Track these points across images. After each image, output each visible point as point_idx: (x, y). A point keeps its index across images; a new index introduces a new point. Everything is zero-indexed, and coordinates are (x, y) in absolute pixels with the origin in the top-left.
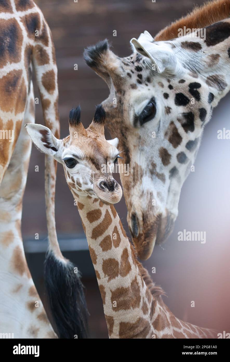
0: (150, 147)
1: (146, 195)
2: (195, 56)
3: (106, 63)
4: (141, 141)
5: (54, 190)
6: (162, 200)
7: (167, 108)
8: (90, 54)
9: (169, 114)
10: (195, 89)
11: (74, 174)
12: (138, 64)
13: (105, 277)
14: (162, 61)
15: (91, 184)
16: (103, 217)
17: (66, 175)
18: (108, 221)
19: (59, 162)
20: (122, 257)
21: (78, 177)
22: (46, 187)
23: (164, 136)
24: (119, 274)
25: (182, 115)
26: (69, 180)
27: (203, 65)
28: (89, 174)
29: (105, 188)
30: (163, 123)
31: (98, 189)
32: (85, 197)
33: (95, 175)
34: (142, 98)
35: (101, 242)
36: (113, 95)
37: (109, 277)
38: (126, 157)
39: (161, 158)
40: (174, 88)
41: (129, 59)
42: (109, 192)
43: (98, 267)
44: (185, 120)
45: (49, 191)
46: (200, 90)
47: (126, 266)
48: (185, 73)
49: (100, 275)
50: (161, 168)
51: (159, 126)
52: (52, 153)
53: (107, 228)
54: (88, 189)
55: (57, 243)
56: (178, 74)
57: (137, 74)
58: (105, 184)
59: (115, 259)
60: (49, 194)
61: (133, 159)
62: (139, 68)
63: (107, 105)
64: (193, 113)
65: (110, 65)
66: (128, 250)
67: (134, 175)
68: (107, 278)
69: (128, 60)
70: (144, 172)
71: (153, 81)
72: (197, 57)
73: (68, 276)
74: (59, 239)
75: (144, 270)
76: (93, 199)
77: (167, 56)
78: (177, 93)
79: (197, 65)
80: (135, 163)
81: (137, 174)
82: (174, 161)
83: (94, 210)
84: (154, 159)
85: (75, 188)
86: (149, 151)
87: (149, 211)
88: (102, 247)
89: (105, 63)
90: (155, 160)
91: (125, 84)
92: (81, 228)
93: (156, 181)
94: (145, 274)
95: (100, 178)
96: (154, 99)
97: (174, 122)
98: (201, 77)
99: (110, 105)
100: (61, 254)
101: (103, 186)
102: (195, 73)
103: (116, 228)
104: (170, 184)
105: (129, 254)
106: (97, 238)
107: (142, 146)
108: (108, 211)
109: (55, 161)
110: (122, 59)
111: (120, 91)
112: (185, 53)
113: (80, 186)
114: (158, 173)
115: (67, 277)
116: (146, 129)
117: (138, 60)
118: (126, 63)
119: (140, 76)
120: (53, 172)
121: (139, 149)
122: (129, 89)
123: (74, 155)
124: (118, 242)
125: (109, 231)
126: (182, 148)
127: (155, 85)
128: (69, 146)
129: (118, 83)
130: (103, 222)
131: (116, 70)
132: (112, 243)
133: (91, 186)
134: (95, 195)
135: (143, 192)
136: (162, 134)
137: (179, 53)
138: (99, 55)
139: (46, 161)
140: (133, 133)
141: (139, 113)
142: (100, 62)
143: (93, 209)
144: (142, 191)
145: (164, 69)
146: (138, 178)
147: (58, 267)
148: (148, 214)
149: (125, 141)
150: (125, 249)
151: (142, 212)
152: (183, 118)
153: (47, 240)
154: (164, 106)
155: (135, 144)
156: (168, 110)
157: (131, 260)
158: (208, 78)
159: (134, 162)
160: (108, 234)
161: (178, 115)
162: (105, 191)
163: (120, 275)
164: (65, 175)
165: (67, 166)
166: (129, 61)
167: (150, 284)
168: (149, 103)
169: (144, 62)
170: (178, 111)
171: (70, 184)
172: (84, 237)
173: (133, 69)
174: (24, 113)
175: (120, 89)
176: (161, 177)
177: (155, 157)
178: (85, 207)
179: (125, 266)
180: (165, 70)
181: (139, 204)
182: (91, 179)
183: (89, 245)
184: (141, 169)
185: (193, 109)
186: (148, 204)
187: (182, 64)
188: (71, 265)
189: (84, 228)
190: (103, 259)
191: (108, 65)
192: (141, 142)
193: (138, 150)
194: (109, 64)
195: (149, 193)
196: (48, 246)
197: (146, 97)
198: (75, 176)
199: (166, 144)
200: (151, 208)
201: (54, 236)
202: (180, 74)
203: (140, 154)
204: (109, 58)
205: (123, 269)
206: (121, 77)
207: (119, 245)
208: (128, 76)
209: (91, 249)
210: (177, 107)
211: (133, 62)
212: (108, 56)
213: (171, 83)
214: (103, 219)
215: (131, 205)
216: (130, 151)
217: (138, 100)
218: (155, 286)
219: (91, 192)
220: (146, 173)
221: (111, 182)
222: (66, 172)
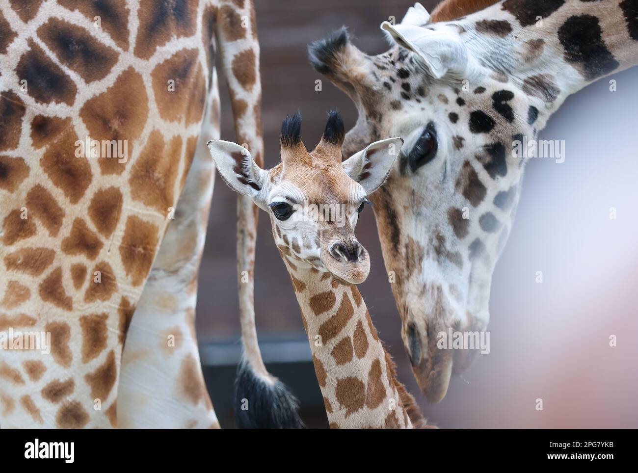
0: (432, 209)
1: (430, 291)
2: (500, 45)
3: (347, 67)
4: (415, 199)
5: (252, 257)
6: (459, 298)
7: (457, 139)
8: (318, 53)
9: (461, 149)
10: (503, 103)
11: (287, 231)
12: (402, 64)
13: (340, 409)
14: (440, 59)
15: (317, 249)
16: (337, 305)
17: (274, 231)
18: (346, 312)
19: (262, 209)
20: (370, 374)
21: (295, 236)
22: (239, 252)
23: (454, 187)
24: (365, 405)
25: (484, 149)
26: (279, 241)
27: (516, 60)
28: (313, 231)
29: (341, 256)
30: (452, 165)
31: (329, 257)
32: (306, 269)
33: (325, 232)
34: (412, 125)
35: (335, 348)
36: (363, 121)
37: (347, 409)
38: (393, 228)
39: (452, 225)
40: (466, 103)
41: (386, 57)
42: (347, 263)
43: (328, 392)
44: (490, 158)
45: (244, 259)
46: (512, 103)
47: (378, 390)
48: (484, 75)
49: (332, 406)
50: (454, 244)
51: (444, 170)
52: (252, 193)
53: (344, 323)
54: (311, 257)
55: (258, 349)
56: (472, 77)
57: (401, 83)
58: (341, 248)
59: (358, 377)
60: (244, 263)
61: (403, 231)
62: (403, 73)
63: (353, 140)
64: (502, 144)
65: (352, 72)
66: (381, 362)
67: (407, 258)
68: (344, 411)
69: (384, 59)
70: (425, 252)
71: (428, 93)
72: (504, 45)
73: (275, 406)
74: (260, 343)
75: (408, 397)
76: (321, 274)
77: (449, 49)
78: (473, 111)
79: (505, 60)
80: (408, 236)
81: (413, 256)
82: (475, 230)
83: (323, 293)
84: (441, 227)
85: (290, 255)
86: (431, 216)
87: (437, 320)
88: (335, 357)
89: (344, 68)
90: (442, 230)
91: (382, 101)
92: (299, 323)
93: (446, 266)
94: (409, 403)
95: (334, 237)
96: (432, 125)
97: (470, 163)
98: (513, 79)
99: (359, 139)
100: (264, 368)
101: (338, 252)
102: (503, 73)
103: (360, 324)
104: (472, 268)
105: (382, 370)
106: (327, 342)
107: (418, 207)
108: (347, 296)
109: (255, 207)
110: (373, 58)
111: (374, 114)
112: (483, 40)
113: (298, 252)
114: (448, 252)
115: (274, 408)
116: (423, 178)
117: (401, 58)
118: (381, 64)
119: (406, 87)
120: (251, 226)
121: (414, 213)
122: (389, 110)
123: (288, 198)
124: (364, 348)
125: (349, 331)
126: (486, 205)
127: (433, 101)
128: (280, 181)
129: (370, 101)
130: (337, 314)
131: (364, 79)
132: (354, 351)
133: (316, 251)
134: (323, 267)
135: (425, 286)
136: (451, 185)
137: (472, 40)
138: (333, 56)
139: (238, 207)
140: (401, 186)
141: (407, 150)
142: (335, 67)
143: (321, 292)
144: (423, 284)
145: (445, 70)
146: (415, 262)
147: (258, 390)
148: (436, 324)
149: (388, 201)
150: (375, 360)
151: (426, 321)
152: (485, 153)
153: (239, 344)
154: (450, 135)
155: (407, 205)
156: (459, 142)
157: (385, 379)
158: (525, 81)
159: (406, 234)
160: (346, 335)
161: (477, 150)
162: (341, 262)
163: (366, 407)
164: (272, 232)
165: (276, 217)
166: (386, 61)
167: (419, 420)
168: (424, 134)
169: (411, 61)
170: (477, 142)
171: (281, 247)
172: (305, 339)
173: (394, 74)
174: (200, 123)
175: (374, 111)
176: (455, 258)
177: (441, 225)
178: (307, 287)
179: (375, 389)
180: (447, 72)
181: (419, 308)
182: (317, 239)
183: (313, 354)
184: (419, 247)
185: (502, 137)
186: (434, 307)
187: (477, 59)
188: (281, 387)
189: (304, 324)
190: (336, 378)
191: (350, 71)
192: (417, 200)
193: (412, 213)
194: (352, 70)
195: (435, 288)
196: (242, 353)
197: (419, 123)
198: (289, 233)
199: (459, 201)
200: (440, 314)
201: (252, 336)
202: (475, 77)
203: (416, 221)
204: (351, 59)
205: (372, 395)
206: (373, 91)
207: (364, 353)
208: (385, 88)
209: (316, 360)
210: (474, 135)
211: (393, 63)
212: (348, 55)
213: (461, 95)
214: (338, 309)
215: (406, 310)
216: (398, 216)
217: (404, 129)
218: (427, 424)
219: (317, 262)
220: (428, 253)
221: (352, 245)
222: (275, 227)
